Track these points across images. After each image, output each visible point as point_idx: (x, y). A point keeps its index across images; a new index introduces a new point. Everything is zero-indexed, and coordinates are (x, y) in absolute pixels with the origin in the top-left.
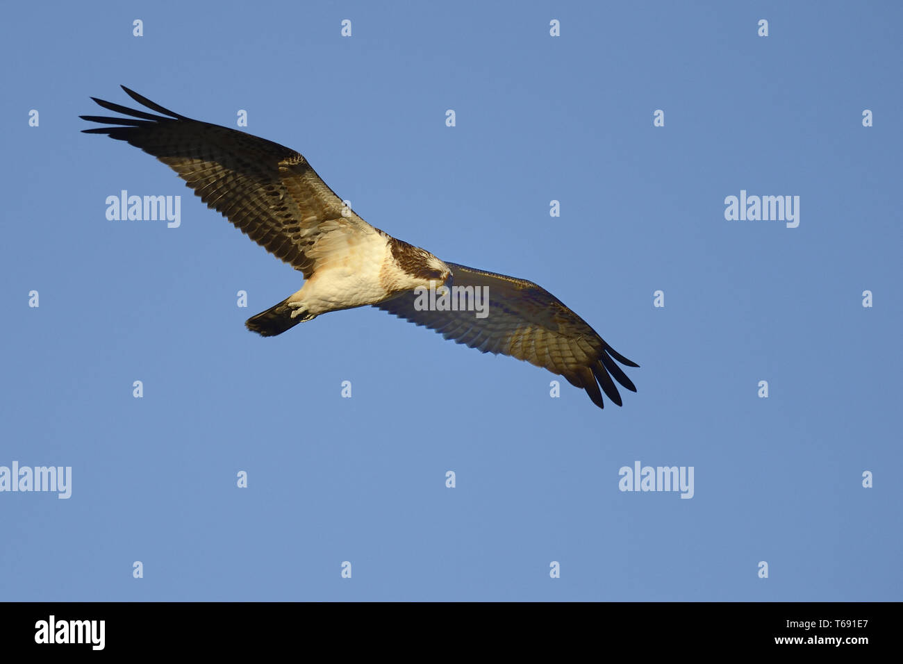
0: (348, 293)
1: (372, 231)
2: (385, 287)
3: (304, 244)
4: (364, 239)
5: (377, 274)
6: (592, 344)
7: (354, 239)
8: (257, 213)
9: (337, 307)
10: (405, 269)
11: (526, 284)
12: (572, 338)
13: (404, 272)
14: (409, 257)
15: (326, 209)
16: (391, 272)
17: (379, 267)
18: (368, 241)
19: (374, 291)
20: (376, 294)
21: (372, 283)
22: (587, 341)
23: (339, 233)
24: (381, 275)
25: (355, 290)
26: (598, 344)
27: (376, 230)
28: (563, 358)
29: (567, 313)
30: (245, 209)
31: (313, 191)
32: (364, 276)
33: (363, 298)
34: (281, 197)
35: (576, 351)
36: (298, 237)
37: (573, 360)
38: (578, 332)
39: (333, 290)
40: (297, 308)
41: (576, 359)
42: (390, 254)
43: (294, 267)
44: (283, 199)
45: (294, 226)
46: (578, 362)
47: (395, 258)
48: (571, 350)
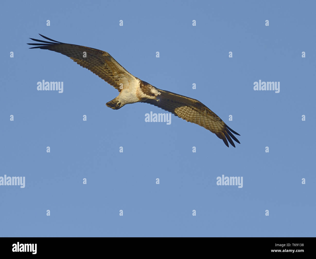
0: (128, 98)
1: (134, 78)
2: (138, 97)
3: (116, 80)
4: (132, 81)
5: (136, 93)
6: (222, 124)
7: (129, 80)
8: (99, 69)
9: (127, 103)
10: (143, 92)
11: (195, 101)
12: (215, 121)
13: (143, 93)
14: (145, 88)
15: (119, 70)
16: (139, 92)
17: (136, 90)
18: (133, 81)
19: (135, 98)
20: (136, 99)
21: (134, 95)
22: (220, 123)
23: (125, 78)
24: (137, 93)
25: (130, 97)
26: (224, 125)
27: (136, 78)
28: (214, 128)
29: (212, 113)
30: (96, 68)
31: (114, 64)
32: (132, 93)
33: (133, 100)
34: (105, 65)
35: (218, 127)
36: (113, 78)
37: (217, 129)
38: (217, 120)
39: (125, 97)
40: (118, 101)
41: (218, 129)
42: (139, 86)
43: (114, 87)
44: (106, 66)
45: (111, 74)
46: (219, 130)
47: (140, 88)
48: (216, 125)
